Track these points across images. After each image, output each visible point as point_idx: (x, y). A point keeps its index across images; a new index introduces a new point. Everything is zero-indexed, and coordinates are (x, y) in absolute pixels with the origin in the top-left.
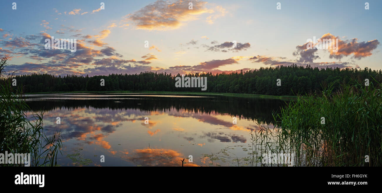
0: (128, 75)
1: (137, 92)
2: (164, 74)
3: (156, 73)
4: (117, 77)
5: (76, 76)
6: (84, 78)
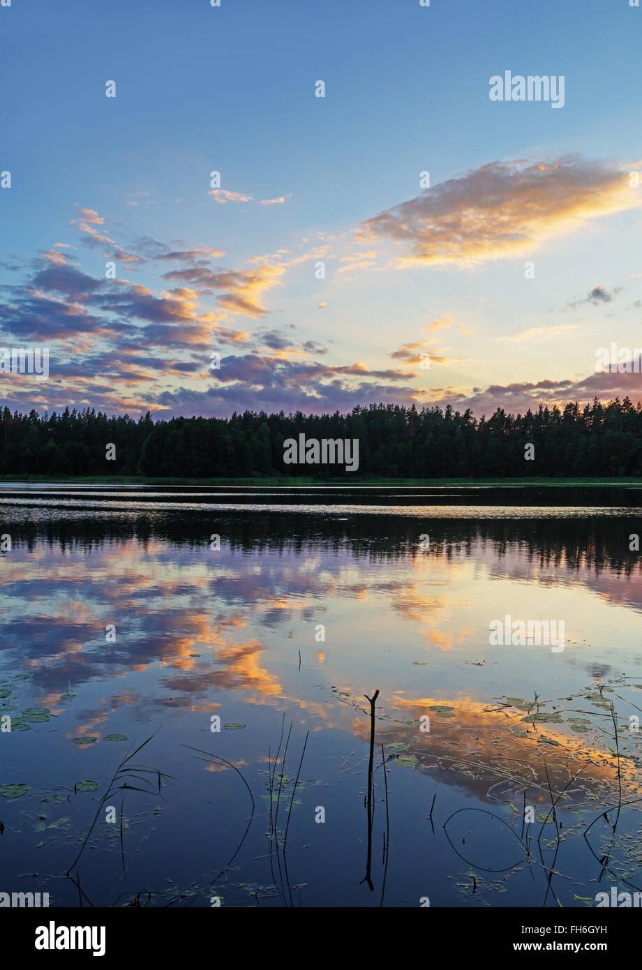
3: (413, 408)
6: (131, 423)
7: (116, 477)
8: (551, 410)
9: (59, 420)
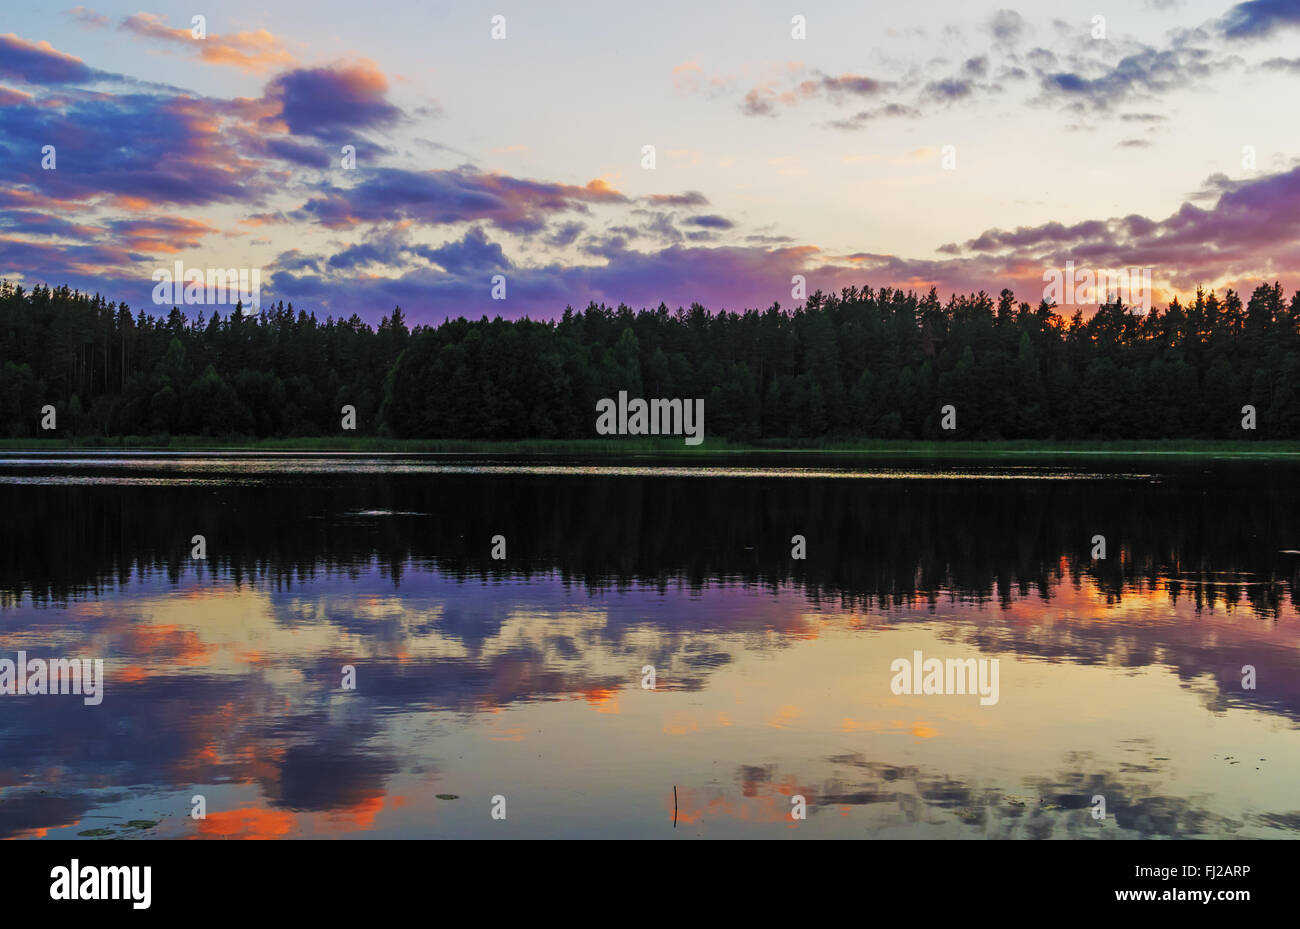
0: (715, 313)
2: (996, 307)
3: (933, 296)
4: (629, 331)
5: (303, 314)
6: (366, 332)
8: (1221, 298)
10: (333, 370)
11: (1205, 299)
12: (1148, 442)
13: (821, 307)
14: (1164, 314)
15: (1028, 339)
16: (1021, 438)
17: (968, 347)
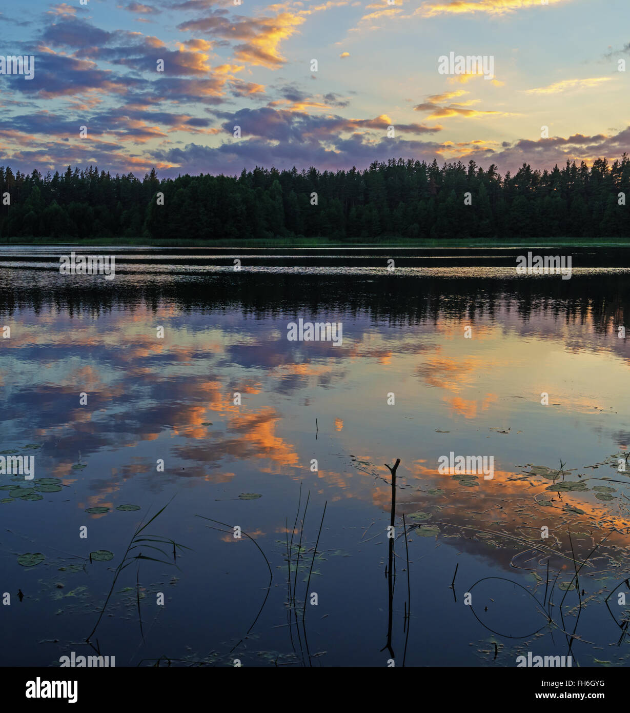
0: (322, 172)
1: (358, 242)
2: (467, 170)
3: (435, 164)
4: (276, 181)
5: (103, 173)
6: (136, 182)
7: (121, 239)
8: (578, 166)
9: (62, 180)
10: (119, 202)
11: (571, 166)
12: (543, 238)
13: (377, 169)
14: (551, 173)
15: (484, 186)
16: (480, 237)
17: (453, 190)
